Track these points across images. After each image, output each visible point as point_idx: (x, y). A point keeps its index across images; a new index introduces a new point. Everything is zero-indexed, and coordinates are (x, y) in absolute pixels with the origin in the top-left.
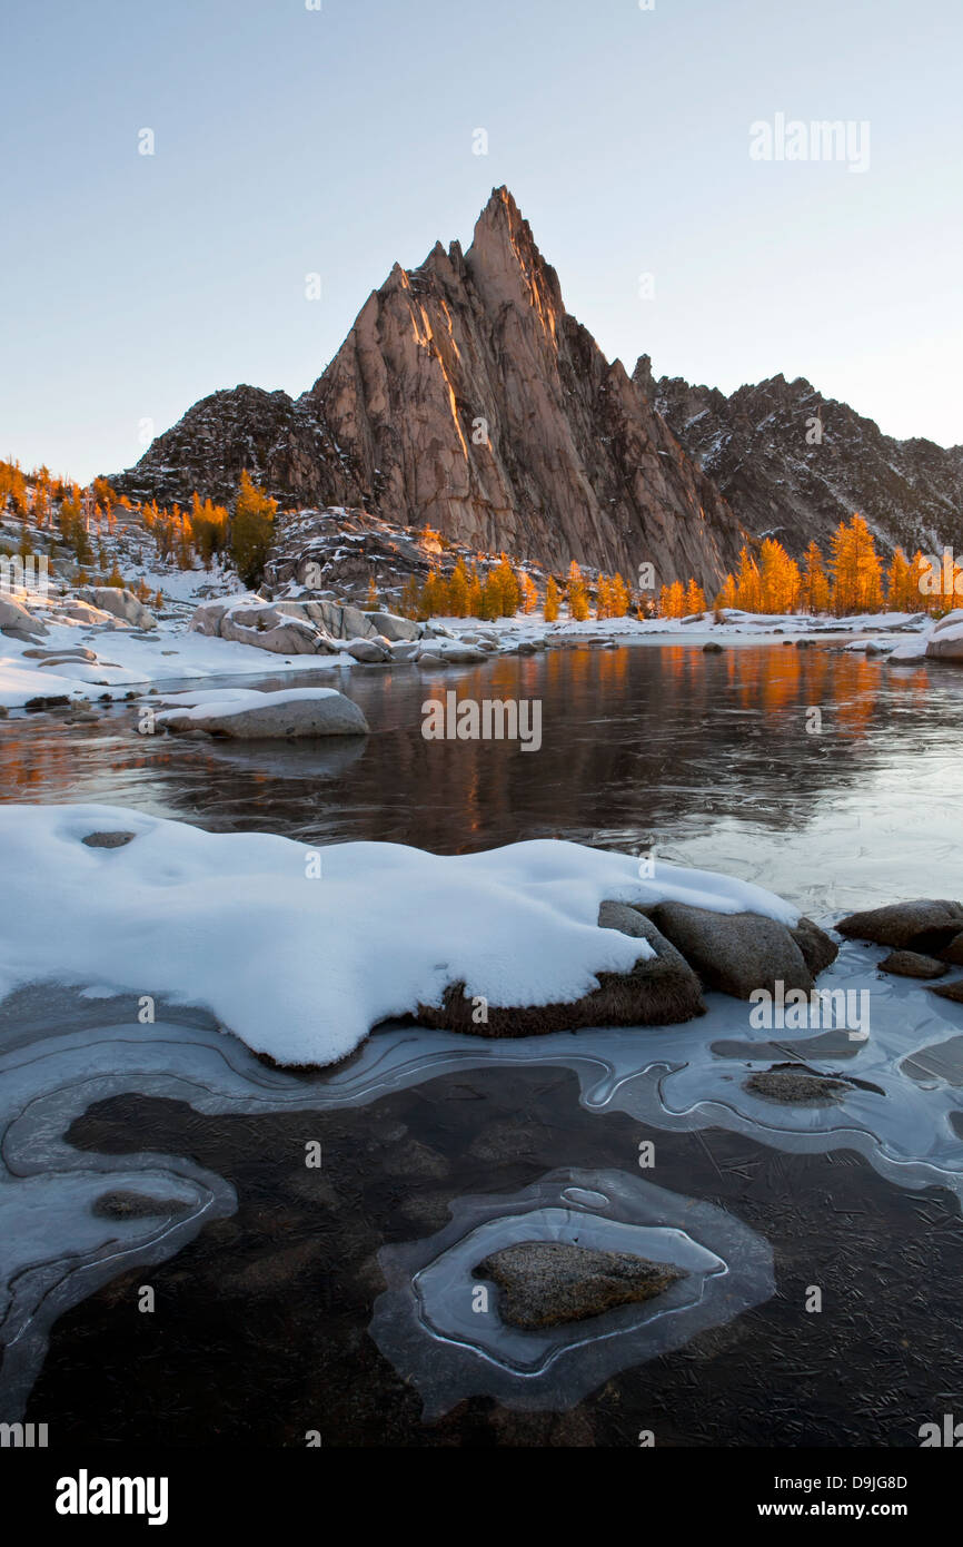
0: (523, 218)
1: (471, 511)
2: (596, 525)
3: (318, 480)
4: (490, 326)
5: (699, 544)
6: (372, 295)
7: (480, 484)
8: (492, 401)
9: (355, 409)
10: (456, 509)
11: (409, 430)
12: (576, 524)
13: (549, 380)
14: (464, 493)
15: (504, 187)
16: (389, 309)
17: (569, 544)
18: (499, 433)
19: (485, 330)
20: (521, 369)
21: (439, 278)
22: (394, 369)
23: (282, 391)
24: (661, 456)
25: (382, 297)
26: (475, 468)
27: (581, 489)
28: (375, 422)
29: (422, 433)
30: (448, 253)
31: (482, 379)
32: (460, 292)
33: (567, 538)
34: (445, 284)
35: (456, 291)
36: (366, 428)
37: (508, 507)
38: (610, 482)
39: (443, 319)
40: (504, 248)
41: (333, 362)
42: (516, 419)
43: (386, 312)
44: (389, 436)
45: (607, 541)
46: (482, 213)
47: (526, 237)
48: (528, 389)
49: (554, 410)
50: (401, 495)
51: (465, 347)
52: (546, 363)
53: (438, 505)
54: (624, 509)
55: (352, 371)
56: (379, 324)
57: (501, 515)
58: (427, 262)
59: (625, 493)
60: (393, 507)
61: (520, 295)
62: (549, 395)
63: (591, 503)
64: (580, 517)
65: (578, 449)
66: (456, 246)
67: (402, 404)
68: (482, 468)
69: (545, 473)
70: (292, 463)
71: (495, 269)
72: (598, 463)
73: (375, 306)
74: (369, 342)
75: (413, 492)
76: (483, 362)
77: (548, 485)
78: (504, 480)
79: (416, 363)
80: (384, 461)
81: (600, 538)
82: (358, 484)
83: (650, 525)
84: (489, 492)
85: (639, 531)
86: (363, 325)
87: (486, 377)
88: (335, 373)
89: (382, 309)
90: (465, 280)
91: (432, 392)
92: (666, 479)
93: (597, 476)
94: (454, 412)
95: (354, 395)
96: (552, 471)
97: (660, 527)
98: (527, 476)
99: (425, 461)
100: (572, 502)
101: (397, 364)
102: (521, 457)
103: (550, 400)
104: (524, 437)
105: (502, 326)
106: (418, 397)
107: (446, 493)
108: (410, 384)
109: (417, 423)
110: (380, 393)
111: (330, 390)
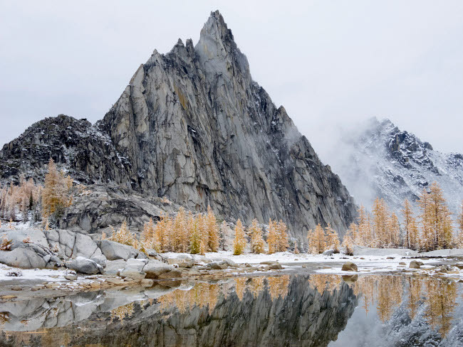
0: (228, 28)
1: (196, 191)
2: (270, 200)
3: (104, 170)
4: (208, 87)
5: (331, 212)
6: (140, 67)
7: (201, 175)
8: (209, 128)
9: (128, 130)
10: (187, 189)
11: (160, 144)
12: (258, 200)
13: (242, 117)
14: (191, 180)
15: (217, 11)
16: (150, 74)
17: (254, 212)
18: (213, 147)
19: (206, 87)
20: (226, 111)
21: (180, 59)
22: (153, 108)
23: (85, 120)
24: (307, 162)
25: (147, 68)
26: (198, 166)
27: (261, 179)
28: (140, 137)
29: (168, 145)
30: (185, 45)
31: (203, 115)
32: (192, 66)
33: (253, 208)
34: (183, 62)
35: (189, 66)
36: (135, 142)
37: (218, 190)
38: (277, 175)
39: (181, 81)
40: (217, 43)
41: (117, 104)
42: (223, 139)
43: (149, 76)
44: (148, 147)
45: (276, 208)
46: (205, 25)
47: (230, 39)
48: (230, 122)
49: (245, 133)
50: (154, 181)
51: (194, 97)
52: (241, 107)
53: (175, 187)
54: (287, 191)
55: (127, 109)
56: (144, 83)
57: (213, 194)
58: (173, 50)
59: (287, 182)
60: (149, 187)
61: (226, 69)
62: (242, 125)
63: (267, 187)
64: (261, 195)
65: (260, 155)
66: (190, 42)
67: (156, 129)
68: (203, 166)
69: (240, 168)
70: (89, 160)
71: (212, 54)
72: (271, 164)
73: (142, 73)
74: (138, 93)
75: (161, 179)
76: (204, 106)
77: (242, 178)
78: (216, 173)
79: (165, 106)
80: (144, 160)
81: (272, 207)
82: (128, 174)
83: (302, 201)
84: (207, 180)
85: (296, 204)
86: (135, 84)
87: (206, 115)
88: (117, 109)
89: (147, 75)
90: (194, 61)
91: (174, 122)
92: (310, 174)
93: (270, 172)
94: (187, 133)
95: (128, 122)
96: (244, 168)
97: (308, 201)
98: (229, 171)
99: (169, 161)
100: (256, 186)
101: (154, 105)
102: (226, 160)
103: (243, 128)
104: (228, 149)
105: (215, 87)
106: (166, 124)
107: (181, 180)
108: (161, 117)
109: (165, 139)
110: (143, 122)
111: (114, 119)
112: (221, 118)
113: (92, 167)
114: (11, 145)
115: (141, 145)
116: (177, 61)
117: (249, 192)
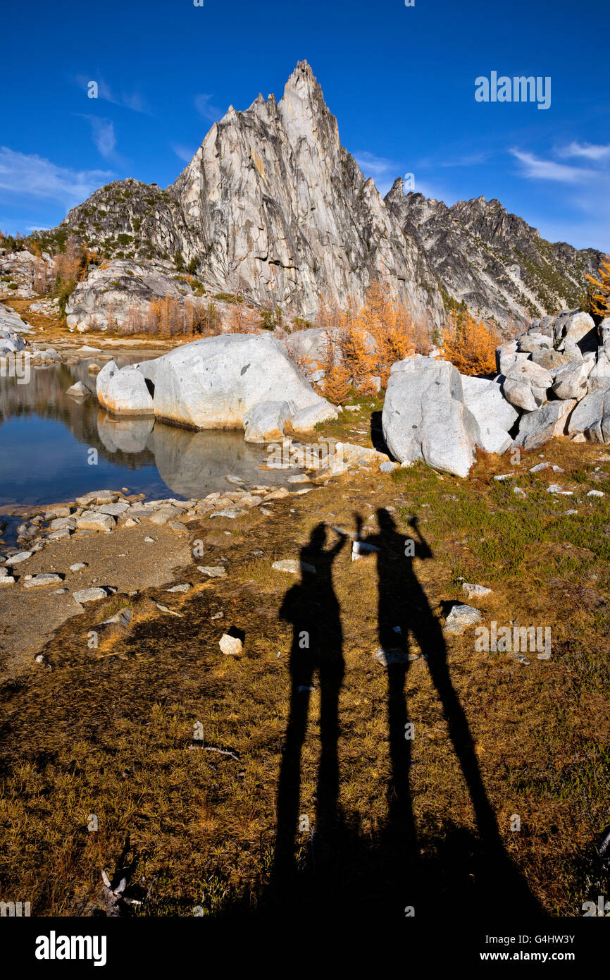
1: (268, 267)
2: (348, 281)
3: (172, 241)
4: (290, 152)
7: (275, 250)
9: (199, 198)
10: (258, 265)
11: (232, 213)
12: (336, 280)
14: (264, 255)
16: (224, 135)
20: (308, 180)
22: (226, 174)
24: (392, 240)
25: (221, 128)
28: (211, 206)
29: (241, 216)
31: (282, 184)
32: (272, 127)
34: (263, 122)
36: (206, 211)
37: (292, 267)
38: (359, 255)
39: (259, 144)
40: (302, 101)
42: (303, 211)
43: (222, 137)
44: (220, 217)
47: (318, 96)
48: (311, 193)
49: (326, 207)
50: (225, 254)
51: (272, 163)
52: (324, 177)
53: (247, 261)
54: (366, 271)
55: (198, 174)
56: (217, 145)
57: (287, 271)
59: (368, 262)
60: (219, 261)
61: (311, 132)
62: (324, 197)
63: (346, 267)
64: (338, 275)
65: (340, 232)
67: (229, 197)
68: (278, 240)
69: (319, 246)
70: (155, 230)
71: (296, 114)
72: (352, 243)
73: (215, 134)
74: (211, 156)
75: (232, 252)
77: (320, 254)
78: (291, 248)
79: (239, 172)
81: (350, 289)
82: (198, 246)
84: (281, 256)
86: (208, 145)
89: (221, 135)
90: (276, 120)
91: (248, 190)
92: (394, 255)
93: (351, 250)
94: (261, 203)
95: (199, 189)
96: (323, 245)
98: (307, 248)
99: (241, 234)
100: (334, 265)
101: (228, 171)
102: (305, 234)
103: (325, 201)
104: (307, 222)
105: (298, 152)
106: (239, 193)
107: (253, 254)
108: (235, 185)
109: (238, 209)
110: (216, 189)
111: (185, 185)
112: (302, 187)
113: (159, 238)
114: (76, 210)
115: (212, 214)
116: (256, 121)
117: (327, 270)
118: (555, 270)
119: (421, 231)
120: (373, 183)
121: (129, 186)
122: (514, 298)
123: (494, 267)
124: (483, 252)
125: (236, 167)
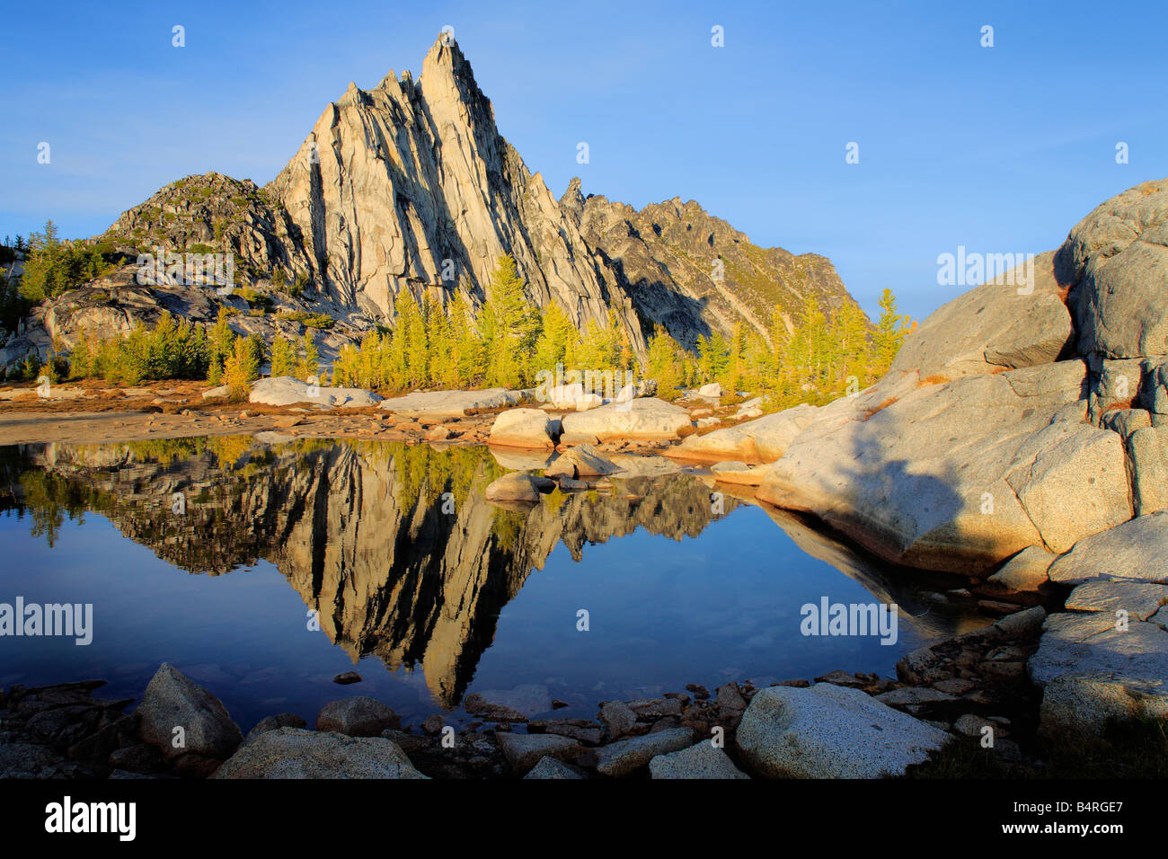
7: (415, 264)
9: (309, 197)
11: (356, 217)
16: (343, 118)
26: (411, 250)
29: (367, 220)
42: (452, 215)
44: (338, 221)
47: (468, 74)
48: (461, 191)
49: (482, 208)
55: (308, 167)
56: (334, 129)
62: (478, 196)
67: (351, 196)
68: (417, 251)
74: (326, 144)
75: (358, 268)
78: (437, 261)
91: (377, 187)
92: (573, 267)
95: (308, 186)
98: (458, 260)
99: (367, 243)
102: (454, 243)
103: (481, 202)
104: (458, 229)
106: (365, 191)
107: (385, 270)
108: (359, 181)
109: (363, 212)
110: (333, 187)
111: (289, 181)
112: (450, 184)
115: (329, 219)
118: (771, 280)
119: (606, 240)
120: (541, 179)
121: (211, 183)
122: (727, 316)
123: (698, 280)
124: (684, 264)
125: (360, 158)
